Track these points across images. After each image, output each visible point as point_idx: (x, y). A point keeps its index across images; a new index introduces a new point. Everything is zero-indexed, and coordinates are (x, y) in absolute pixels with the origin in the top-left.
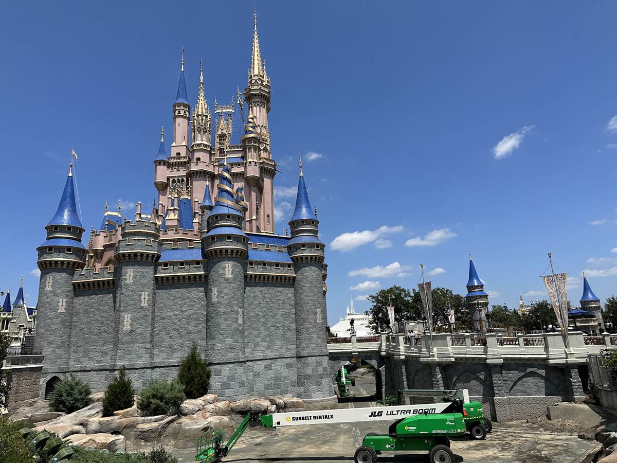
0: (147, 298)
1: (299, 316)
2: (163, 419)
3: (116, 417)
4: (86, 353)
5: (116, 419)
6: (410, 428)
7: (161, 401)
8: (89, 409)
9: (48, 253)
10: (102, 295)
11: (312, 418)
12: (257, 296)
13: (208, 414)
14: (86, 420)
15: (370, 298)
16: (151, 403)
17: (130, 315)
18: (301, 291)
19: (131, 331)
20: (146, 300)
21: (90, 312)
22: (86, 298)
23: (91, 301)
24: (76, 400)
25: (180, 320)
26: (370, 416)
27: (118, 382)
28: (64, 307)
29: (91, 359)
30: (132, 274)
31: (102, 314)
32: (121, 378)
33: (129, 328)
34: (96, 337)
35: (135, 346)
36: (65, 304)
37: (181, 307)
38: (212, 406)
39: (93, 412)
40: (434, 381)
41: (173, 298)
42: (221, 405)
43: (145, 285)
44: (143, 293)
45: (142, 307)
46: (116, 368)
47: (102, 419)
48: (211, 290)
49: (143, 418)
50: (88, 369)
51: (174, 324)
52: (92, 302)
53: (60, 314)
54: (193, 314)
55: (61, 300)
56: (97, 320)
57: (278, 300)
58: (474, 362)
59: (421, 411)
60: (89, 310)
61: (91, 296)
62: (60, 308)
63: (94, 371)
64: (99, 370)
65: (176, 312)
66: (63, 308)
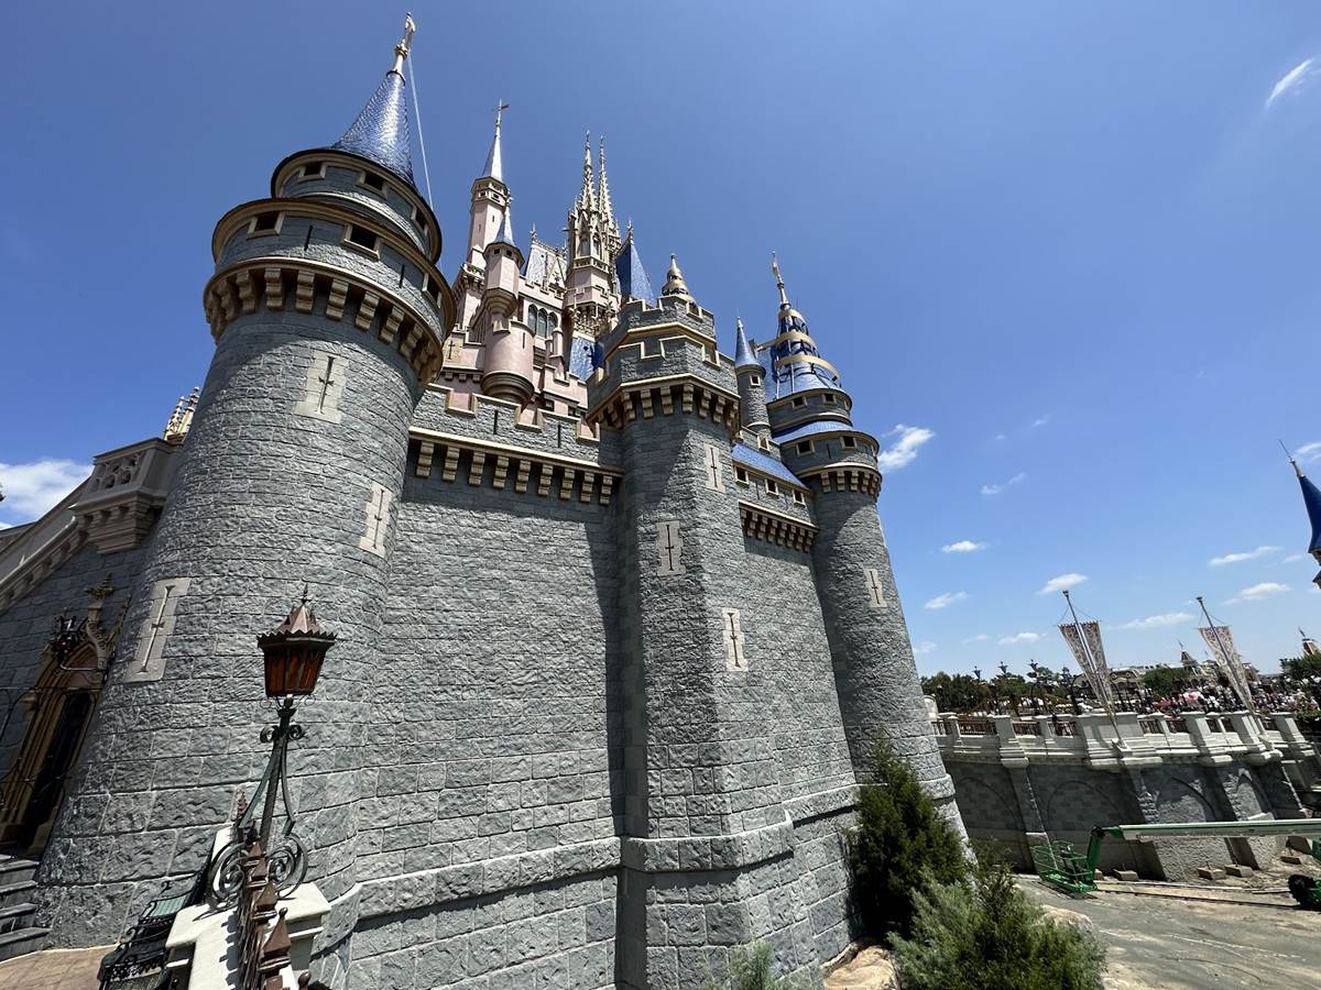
4: (465, 794)
9: (345, 246)
10: (542, 521)
22: (466, 520)
23: (487, 534)
28: (381, 528)
29: (496, 826)
31: (545, 599)
34: (517, 703)
36: (385, 516)
40: (1143, 803)
46: (740, 861)
50: (488, 886)
52: (498, 538)
56: (524, 624)
60: (484, 572)
61: (491, 516)
62: (372, 531)
63: (521, 890)
64: (549, 886)
66: (379, 539)
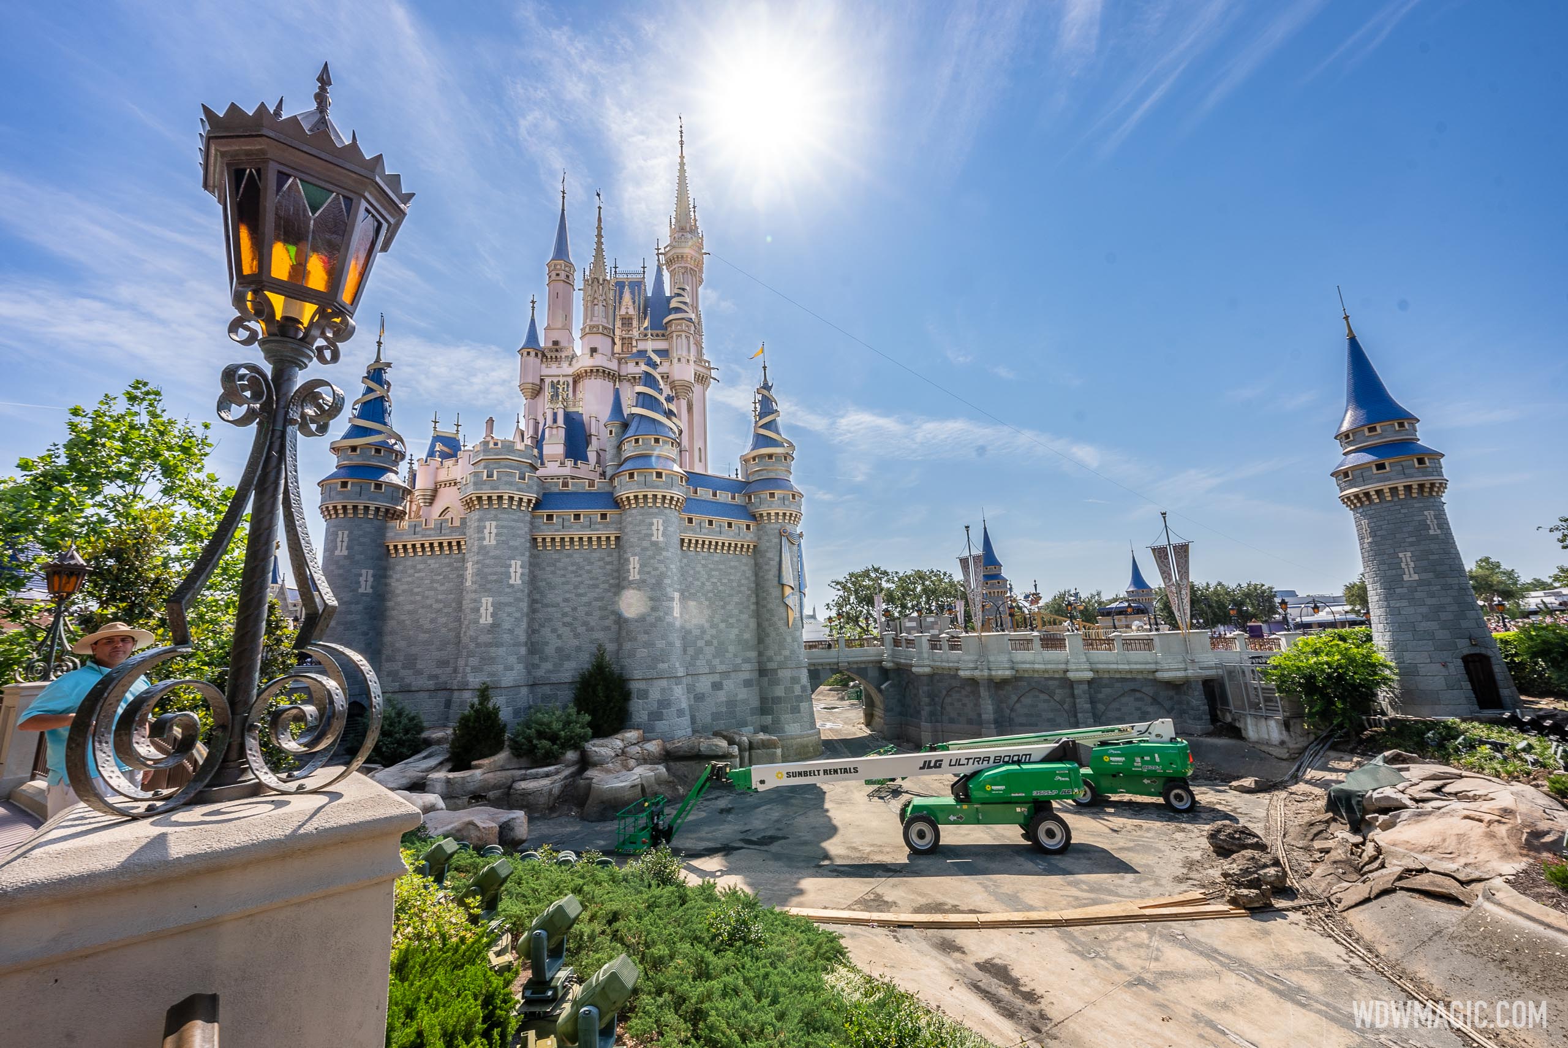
0: (519, 571)
1: (764, 606)
2: (557, 773)
3: (478, 772)
4: (410, 663)
5: (479, 774)
6: (994, 788)
7: (554, 743)
8: (425, 758)
9: (339, 492)
11: (822, 773)
12: (699, 572)
13: (632, 762)
14: (425, 778)
15: (833, 585)
16: (535, 746)
17: (490, 599)
18: (767, 567)
19: (493, 625)
20: (518, 575)
21: (417, 594)
23: (417, 575)
24: (400, 743)
25: (574, 609)
26: (921, 768)
27: (477, 711)
28: (369, 583)
29: (418, 672)
30: (494, 531)
32: (480, 704)
33: (490, 620)
34: (428, 635)
35: (501, 651)
36: (371, 579)
37: (576, 587)
38: (637, 749)
39: (432, 762)
41: (562, 572)
42: (653, 747)
43: (516, 548)
44: (513, 562)
45: (512, 586)
47: (451, 775)
48: (628, 560)
49: (523, 772)
50: (414, 688)
51: (565, 615)
52: (421, 576)
53: (363, 594)
54: (596, 599)
55: (364, 572)
57: (730, 581)
58: (1046, 676)
59: (1007, 759)
60: (415, 589)
61: (419, 567)
62: (363, 586)
63: (425, 691)
64: (433, 691)
65: (568, 596)
66: (368, 587)
